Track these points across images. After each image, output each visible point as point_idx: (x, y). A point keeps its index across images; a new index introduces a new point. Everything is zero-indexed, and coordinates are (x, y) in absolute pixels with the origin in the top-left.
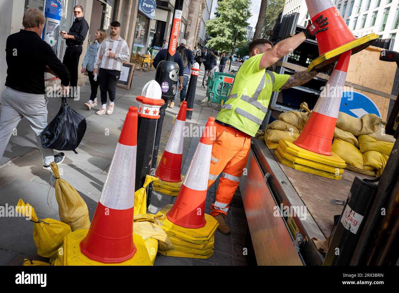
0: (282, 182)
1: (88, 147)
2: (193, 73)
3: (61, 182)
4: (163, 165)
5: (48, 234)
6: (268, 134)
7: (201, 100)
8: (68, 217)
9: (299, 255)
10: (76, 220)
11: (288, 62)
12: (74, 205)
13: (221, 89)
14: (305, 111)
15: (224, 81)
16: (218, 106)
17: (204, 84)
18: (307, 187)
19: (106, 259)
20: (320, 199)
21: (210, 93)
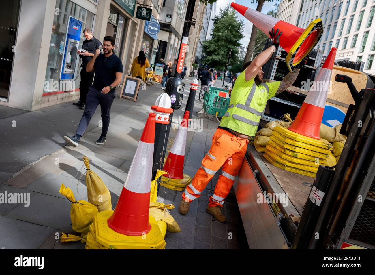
0: (268, 177)
1: (103, 149)
2: (193, 88)
3: (91, 173)
4: (169, 164)
5: (82, 213)
6: (257, 139)
7: (198, 111)
8: (96, 201)
9: (280, 228)
10: (102, 204)
11: (274, 79)
12: (101, 191)
13: (216, 102)
14: (288, 121)
15: (219, 95)
16: (213, 117)
17: (200, 97)
18: (288, 181)
19: (128, 232)
20: (298, 190)
21: (207, 105)
